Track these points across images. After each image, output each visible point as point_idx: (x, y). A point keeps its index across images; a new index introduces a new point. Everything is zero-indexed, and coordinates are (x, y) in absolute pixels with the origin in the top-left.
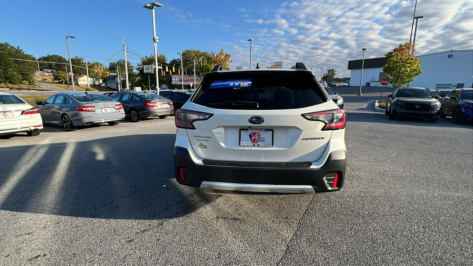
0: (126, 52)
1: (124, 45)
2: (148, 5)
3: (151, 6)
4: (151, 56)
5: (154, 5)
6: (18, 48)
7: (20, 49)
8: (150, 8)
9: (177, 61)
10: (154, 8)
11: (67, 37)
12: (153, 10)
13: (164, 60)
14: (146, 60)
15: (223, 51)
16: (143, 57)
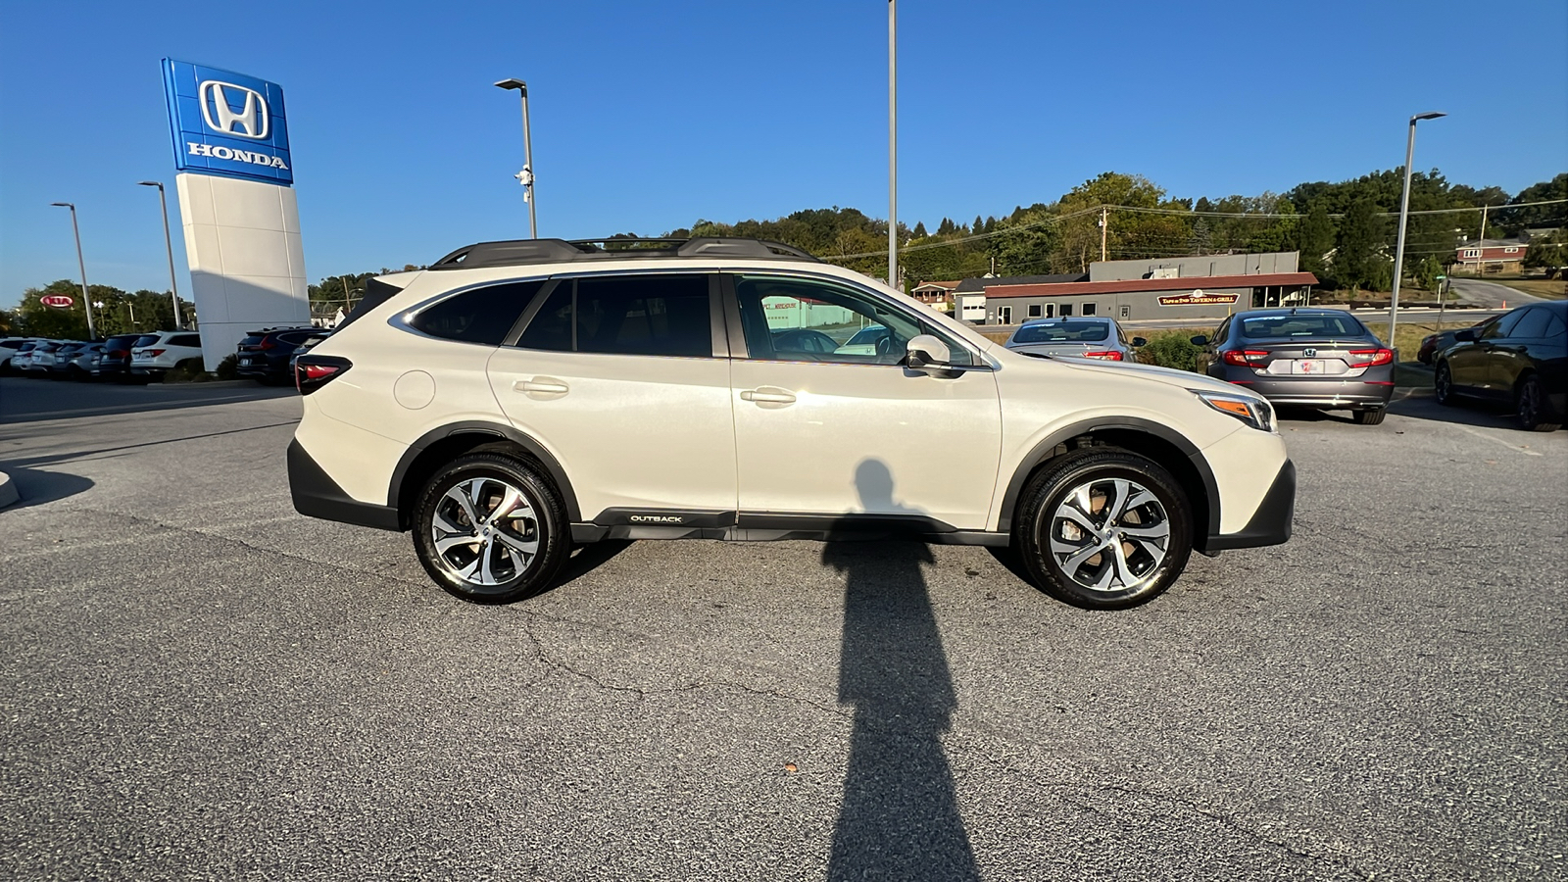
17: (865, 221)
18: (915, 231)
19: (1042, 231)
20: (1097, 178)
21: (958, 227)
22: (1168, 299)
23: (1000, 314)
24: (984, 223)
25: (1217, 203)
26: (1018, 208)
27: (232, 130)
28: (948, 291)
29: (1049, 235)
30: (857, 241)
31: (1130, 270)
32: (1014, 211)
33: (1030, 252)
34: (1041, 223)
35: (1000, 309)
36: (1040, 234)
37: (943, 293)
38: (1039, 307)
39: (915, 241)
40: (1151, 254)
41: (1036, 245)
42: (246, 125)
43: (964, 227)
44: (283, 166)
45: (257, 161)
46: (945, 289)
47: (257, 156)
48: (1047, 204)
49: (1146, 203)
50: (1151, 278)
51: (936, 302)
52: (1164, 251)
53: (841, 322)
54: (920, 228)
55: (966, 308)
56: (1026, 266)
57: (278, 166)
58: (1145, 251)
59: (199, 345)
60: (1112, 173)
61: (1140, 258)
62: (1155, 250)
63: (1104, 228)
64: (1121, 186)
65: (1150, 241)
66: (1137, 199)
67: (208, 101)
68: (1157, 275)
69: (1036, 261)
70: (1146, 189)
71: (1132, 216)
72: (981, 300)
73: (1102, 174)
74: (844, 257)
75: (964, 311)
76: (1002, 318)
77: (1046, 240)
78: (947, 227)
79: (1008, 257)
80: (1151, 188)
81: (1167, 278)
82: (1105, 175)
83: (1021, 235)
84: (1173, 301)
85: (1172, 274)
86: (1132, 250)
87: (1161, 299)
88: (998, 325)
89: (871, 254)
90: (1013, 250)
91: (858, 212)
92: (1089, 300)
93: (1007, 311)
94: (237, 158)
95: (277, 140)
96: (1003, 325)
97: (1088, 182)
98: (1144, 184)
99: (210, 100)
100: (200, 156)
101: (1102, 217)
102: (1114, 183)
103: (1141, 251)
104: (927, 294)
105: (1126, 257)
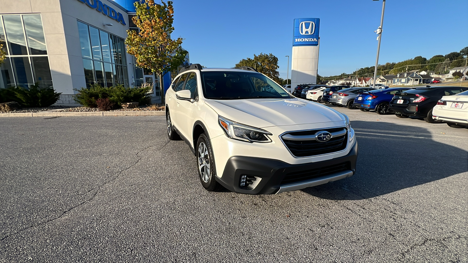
27: (305, 34)
42: (309, 31)
44: (316, 41)
45: (310, 40)
47: (310, 39)
57: (315, 41)
59: (290, 88)
67: (301, 27)
94: (305, 41)
95: (316, 34)
99: (302, 27)
100: (298, 42)
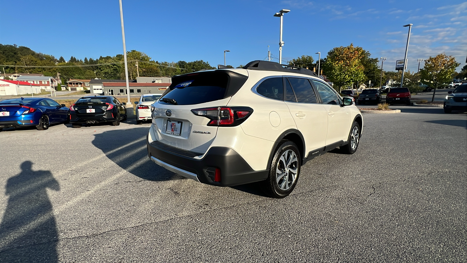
0: (270, 58)
1: (269, 52)
2: (277, 14)
3: (280, 14)
4: (298, 59)
5: (282, 12)
6: (207, 63)
7: (208, 63)
8: (279, 16)
9: (323, 61)
10: (283, 14)
11: (225, 52)
12: (282, 17)
13: (310, 61)
14: (293, 62)
15: (353, 45)
16: (291, 61)
17: (33, 54)
18: (60, 59)
19: (116, 65)
20: (131, 52)
21: (78, 60)
22: (161, 89)
23: (110, 92)
24: (88, 60)
25: (161, 63)
26: (101, 57)
28: (83, 83)
29: (118, 67)
30: (32, 61)
31: (148, 80)
32: (100, 57)
33: (112, 72)
34: (115, 63)
35: (110, 90)
36: (115, 66)
37: (81, 84)
38: (123, 90)
39: (60, 63)
40: (151, 76)
41: (114, 70)
43: (81, 61)
46: (82, 82)
48: (112, 57)
49: (146, 60)
50: (155, 83)
51: (78, 87)
52: (155, 75)
53: (35, 93)
54: (62, 59)
55: (94, 89)
56: (112, 76)
58: (149, 75)
60: (135, 50)
61: (148, 76)
62: (152, 75)
63: (137, 67)
64: (138, 54)
65: (150, 72)
66: (143, 59)
68: (157, 82)
69: (115, 75)
70: (146, 57)
71: (143, 64)
72: (100, 87)
73: (132, 50)
74: (26, 66)
75: (94, 91)
76: (110, 93)
77: (117, 68)
78: (73, 60)
79: (105, 73)
80: (147, 57)
81: (159, 83)
82: (133, 51)
83: (108, 66)
84: (162, 89)
85: (160, 82)
86: (146, 74)
87: (159, 89)
88: (109, 95)
89: (41, 67)
90: (106, 71)
91: (28, 49)
92: (139, 88)
93: (112, 91)
96: (111, 95)
97: (128, 52)
98: (145, 55)
101: (136, 63)
102: (136, 53)
103: (148, 74)
104: (74, 84)
105: (144, 76)
